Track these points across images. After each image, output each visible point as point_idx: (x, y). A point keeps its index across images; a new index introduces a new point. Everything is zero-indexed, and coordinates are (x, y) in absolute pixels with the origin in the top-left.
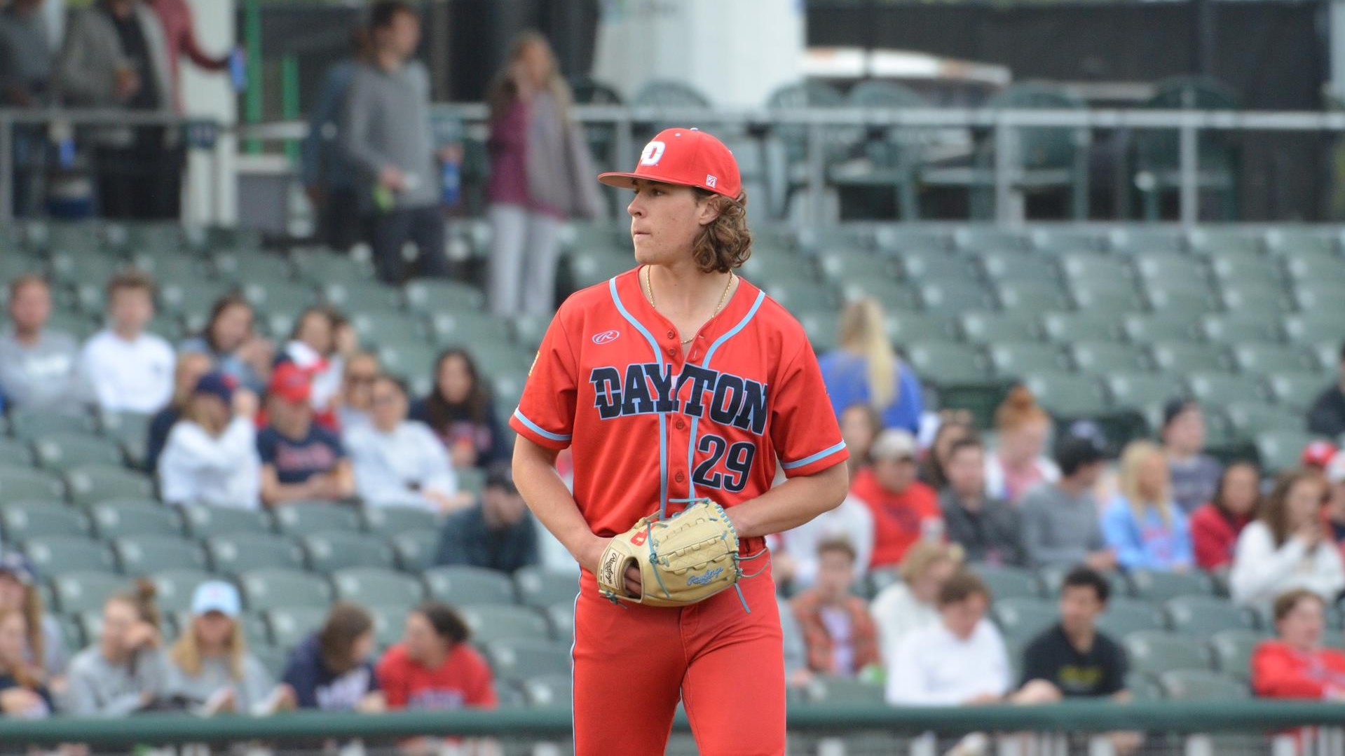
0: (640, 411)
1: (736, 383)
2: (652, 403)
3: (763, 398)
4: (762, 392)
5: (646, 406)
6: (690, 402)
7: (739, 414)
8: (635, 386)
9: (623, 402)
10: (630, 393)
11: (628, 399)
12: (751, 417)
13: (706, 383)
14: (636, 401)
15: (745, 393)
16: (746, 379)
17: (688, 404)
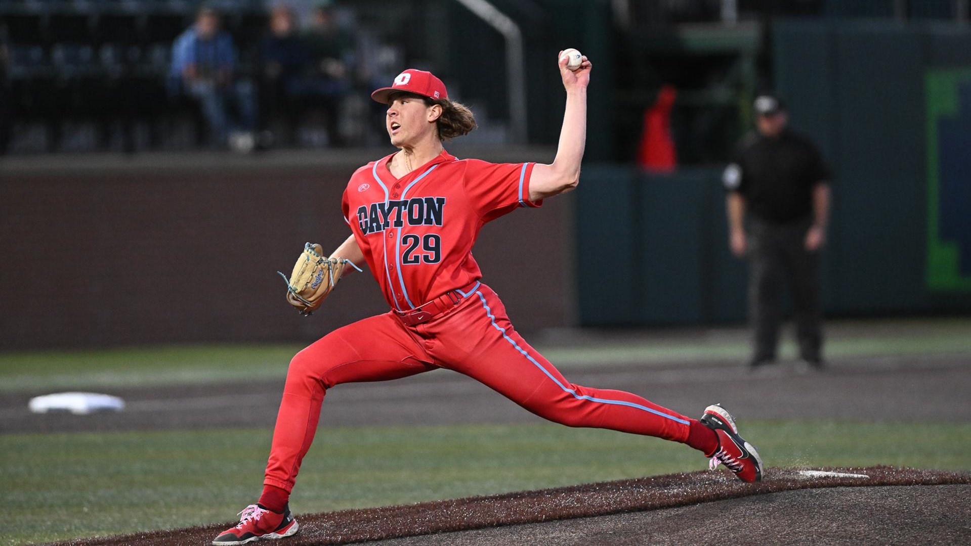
0: (377, 231)
1: (419, 202)
2: (381, 225)
3: (437, 205)
4: (435, 201)
5: (379, 228)
6: (396, 220)
7: (425, 217)
8: (374, 216)
9: (369, 226)
10: (372, 221)
11: (371, 224)
12: (432, 217)
13: (403, 207)
14: (374, 225)
15: (425, 205)
16: (424, 198)
17: (395, 222)
